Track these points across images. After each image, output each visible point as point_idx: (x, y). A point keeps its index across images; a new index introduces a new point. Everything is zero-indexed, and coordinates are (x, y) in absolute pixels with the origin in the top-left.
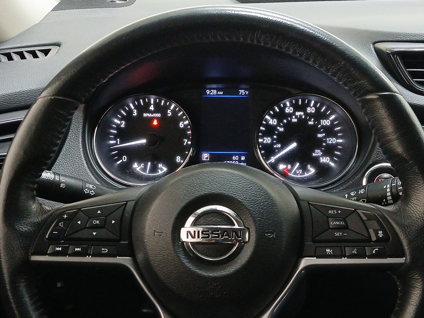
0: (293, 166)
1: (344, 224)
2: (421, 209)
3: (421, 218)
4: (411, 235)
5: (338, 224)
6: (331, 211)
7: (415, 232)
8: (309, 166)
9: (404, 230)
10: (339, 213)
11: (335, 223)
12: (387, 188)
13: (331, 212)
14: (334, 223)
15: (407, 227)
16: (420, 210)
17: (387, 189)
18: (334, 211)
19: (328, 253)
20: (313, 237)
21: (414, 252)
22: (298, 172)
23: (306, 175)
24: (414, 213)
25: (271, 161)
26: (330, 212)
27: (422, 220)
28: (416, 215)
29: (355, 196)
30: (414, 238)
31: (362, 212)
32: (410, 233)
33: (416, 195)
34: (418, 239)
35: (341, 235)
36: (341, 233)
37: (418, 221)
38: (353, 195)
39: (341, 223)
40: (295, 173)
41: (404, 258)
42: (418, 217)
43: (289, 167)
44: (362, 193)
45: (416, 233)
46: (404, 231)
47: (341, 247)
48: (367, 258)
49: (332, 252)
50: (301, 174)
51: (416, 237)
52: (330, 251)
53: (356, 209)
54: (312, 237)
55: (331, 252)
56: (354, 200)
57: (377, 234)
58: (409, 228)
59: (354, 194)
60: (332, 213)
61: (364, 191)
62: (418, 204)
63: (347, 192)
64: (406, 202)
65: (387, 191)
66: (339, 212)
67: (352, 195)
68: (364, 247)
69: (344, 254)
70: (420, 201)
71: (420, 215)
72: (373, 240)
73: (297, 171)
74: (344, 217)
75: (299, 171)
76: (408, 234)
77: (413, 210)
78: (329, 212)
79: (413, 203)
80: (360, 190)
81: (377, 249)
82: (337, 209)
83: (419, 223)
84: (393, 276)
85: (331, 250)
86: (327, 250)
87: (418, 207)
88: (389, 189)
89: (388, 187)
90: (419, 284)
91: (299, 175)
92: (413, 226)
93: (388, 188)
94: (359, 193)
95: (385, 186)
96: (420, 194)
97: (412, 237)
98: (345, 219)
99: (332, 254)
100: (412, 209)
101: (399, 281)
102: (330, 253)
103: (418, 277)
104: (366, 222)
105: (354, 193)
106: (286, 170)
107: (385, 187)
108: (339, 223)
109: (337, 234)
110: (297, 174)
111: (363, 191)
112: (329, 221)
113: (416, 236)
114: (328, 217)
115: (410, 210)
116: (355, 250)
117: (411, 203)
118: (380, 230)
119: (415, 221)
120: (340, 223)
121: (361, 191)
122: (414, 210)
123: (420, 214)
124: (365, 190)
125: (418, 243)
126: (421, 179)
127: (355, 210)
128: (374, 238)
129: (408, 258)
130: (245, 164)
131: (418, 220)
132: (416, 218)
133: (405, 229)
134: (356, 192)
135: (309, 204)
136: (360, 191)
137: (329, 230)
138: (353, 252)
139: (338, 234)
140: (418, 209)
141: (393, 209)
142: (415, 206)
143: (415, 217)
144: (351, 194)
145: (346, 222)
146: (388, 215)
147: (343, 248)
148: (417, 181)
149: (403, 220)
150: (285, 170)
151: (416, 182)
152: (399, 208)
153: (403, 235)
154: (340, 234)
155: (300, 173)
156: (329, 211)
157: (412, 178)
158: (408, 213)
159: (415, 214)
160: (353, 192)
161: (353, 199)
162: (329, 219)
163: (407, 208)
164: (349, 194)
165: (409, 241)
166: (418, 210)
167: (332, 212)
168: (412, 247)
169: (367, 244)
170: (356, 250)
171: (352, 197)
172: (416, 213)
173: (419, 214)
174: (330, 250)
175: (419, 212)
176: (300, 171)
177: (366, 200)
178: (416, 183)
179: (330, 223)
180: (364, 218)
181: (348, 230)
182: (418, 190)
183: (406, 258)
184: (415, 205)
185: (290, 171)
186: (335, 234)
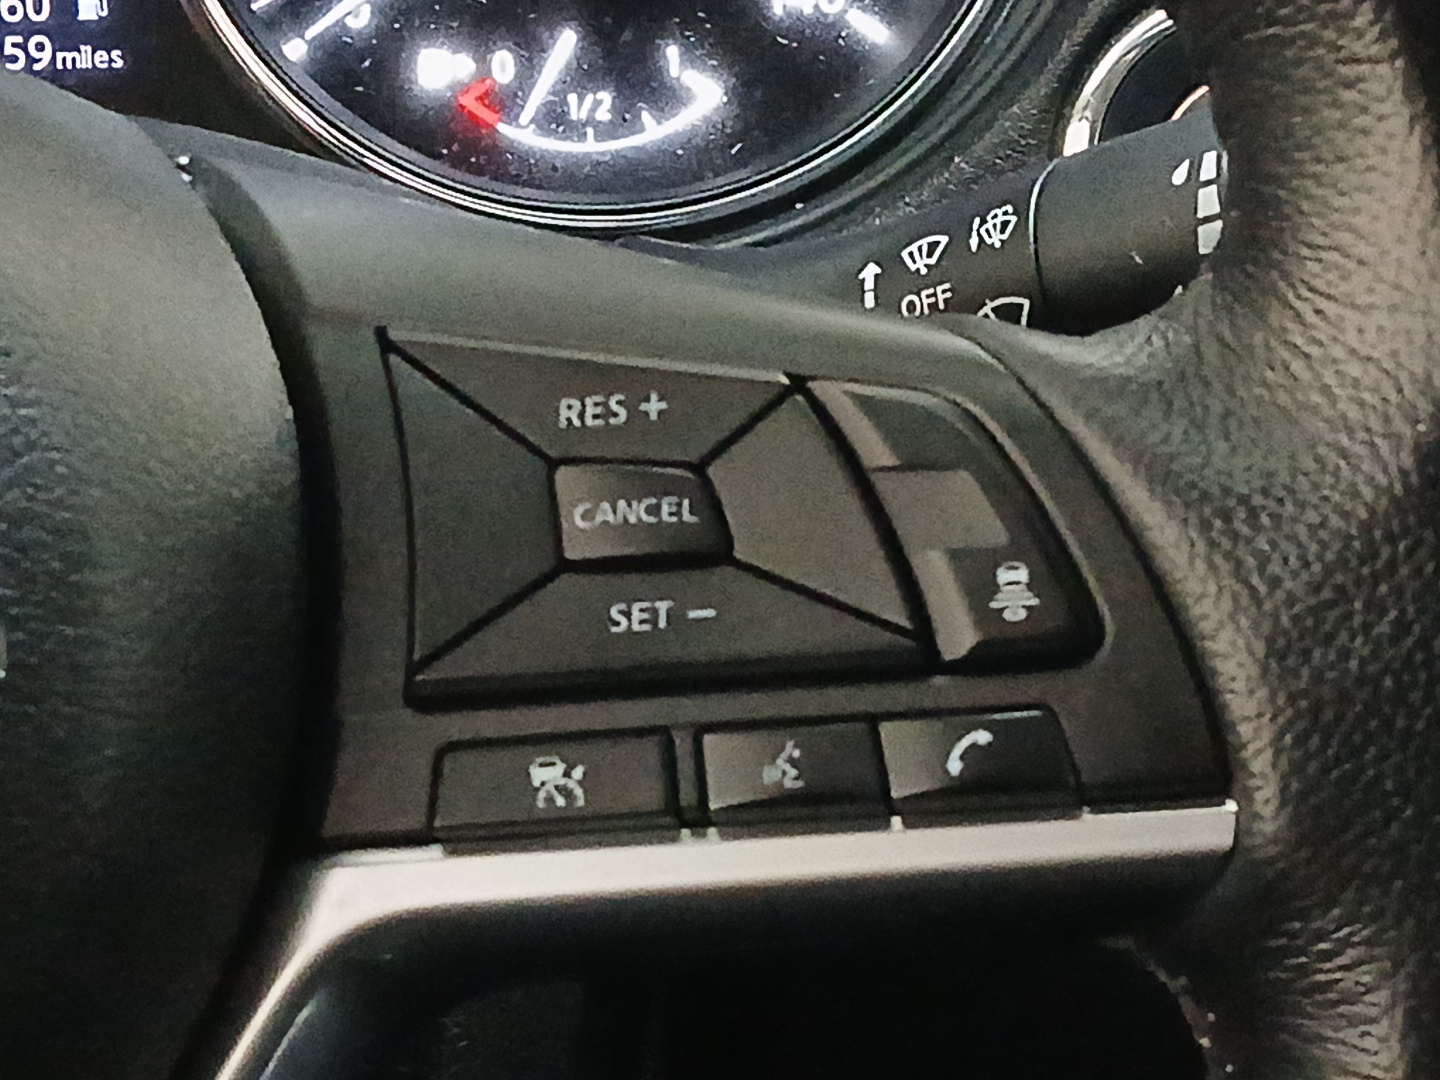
0: (531, 52)
1: (687, 516)
2: (1371, 335)
3: (1375, 423)
4: (1289, 584)
5: (632, 519)
6: (577, 404)
7: (1320, 558)
8: (672, 52)
9: (1226, 544)
10: (654, 416)
11: (610, 518)
12: (1194, 181)
13: (581, 416)
14: (599, 518)
15: (1253, 514)
16: (1365, 351)
17: (1201, 192)
18: (606, 405)
19: (550, 800)
20: (416, 656)
21: (1315, 741)
22: (583, 115)
23: (654, 131)
24: (1318, 376)
25: (340, 23)
26: (568, 411)
27: (1384, 436)
28: (1333, 399)
29: (934, 276)
30: (1313, 611)
31: (855, 396)
32: (1275, 568)
33: (1325, 203)
34: (1348, 616)
35: (662, 624)
36: (663, 606)
37: (1344, 454)
38: (920, 265)
39: (665, 509)
40: (554, 118)
41: (1231, 806)
42: (1354, 414)
43: (503, 65)
44: (996, 239)
45: (1328, 571)
46: (1228, 556)
47: (663, 733)
48: (896, 821)
49: (579, 792)
50: (605, 132)
51: (1331, 604)
52: (567, 774)
53: (802, 371)
54: (410, 651)
55: (571, 784)
56: (933, 307)
57: (980, 589)
58: (1265, 520)
59: (930, 255)
60: (589, 422)
61: (1014, 219)
62: (1344, 287)
63: (872, 246)
64: (1249, 276)
65: (1201, 215)
66: (654, 406)
67: (913, 267)
68: (873, 720)
69: (687, 795)
70: (1361, 262)
71: (1367, 396)
72: (948, 656)
73: (572, 98)
74: (693, 456)
75: (590, 98)
76: (1255, 580)
77: (1307, 356)
78: (564, 413)
79: (1311, 289)
80: (977, 221)
81: (983, 737)
82: (635, 382)
83: (1356, 469)
84: (1163, 977)
85: (578, 773)
86: (538, 775)
87: (1352, 318)
88: (1214, 188)
89: (1203, 177)
90: (1364, 1034)
91: (590, 131)
92: (1302, 506)
93: (1209, 183)
94: (974, 242)
95: (1186, 165)
96: (1360, 199)
97: (1291, 600)
98: (699, 468)
99: (581, 802)
100: (1299, 341)
101: (1211, 1017)
102: (560, 801)
103: (1351, 976)
104: (884, 485)
105: (933, 246)
106: (480, 99)
107: (1179, 176)
108: (650, 511)
109: (628, 614)
110: (576, 130)
111: (1005, 224)
112: (563, 498)
113: (1327, 594)
114: (553, 464)
115: (1286, 355)
116: (792, 761)
117: (1293, 286)
118: (1010, 554)
119: (1322, 450)
120: (654, 510)
121: (989, 225)
122: (1314, 351)
123: (1367, 381)
124: (1021, 212)
125: (1345, 654)
126: (1374, 50)
127: (799, 384)
128: (957, 636)
129: (1267, 797)
130: (115, 54)
131: (1345, 441)
132: (1334, 429)
133: (1235, 537)
134: (944, 239)
135: (386, 345)
136: (983, 222)
137: (565, 577)
138: (770, 775)
139: (636, 615)
140: (1351, 338)
141: (1143, 358)
142: (1318, 312)
143: (1328, 411)
144: (905, 254)
145: (711, 504)
146: (1089, 416)
147: (682, 744)
148: (1330, 74)
149: (1222, 447)
150: (469, 102)
151: (1320, 85)
152: (1196, 347)
153: (1212, 588)
154: (655, 612)
155: (604, 115)
156: (564, 403)
157: (1293, 40)
158: (1264, 383)
159: (1326, 390)
160: (924, 242)
161: (923, 301)
162: (563, 475)
163: (1258, 338)
164: (891, 264)
165: (1270, 642)
166: (1353, 352)
167: (590, 411)
168: (1292, 698)
169: (901, 695)
170: (797, 753)
171: (918, 283)
172: (1330, 379)
173: (1356, 383)
174: (561, 767)
175: (1354, 369)
176: (597, 103)
177: (1026, 303)
178: (1326, 91)
179: (563, 511)
180: (875, 451)
181: (730, 570)
182: (1341, 159)
183: (1246, 799)
184: (1322, 304)
185: (505, 102)
186: (614, 613)
